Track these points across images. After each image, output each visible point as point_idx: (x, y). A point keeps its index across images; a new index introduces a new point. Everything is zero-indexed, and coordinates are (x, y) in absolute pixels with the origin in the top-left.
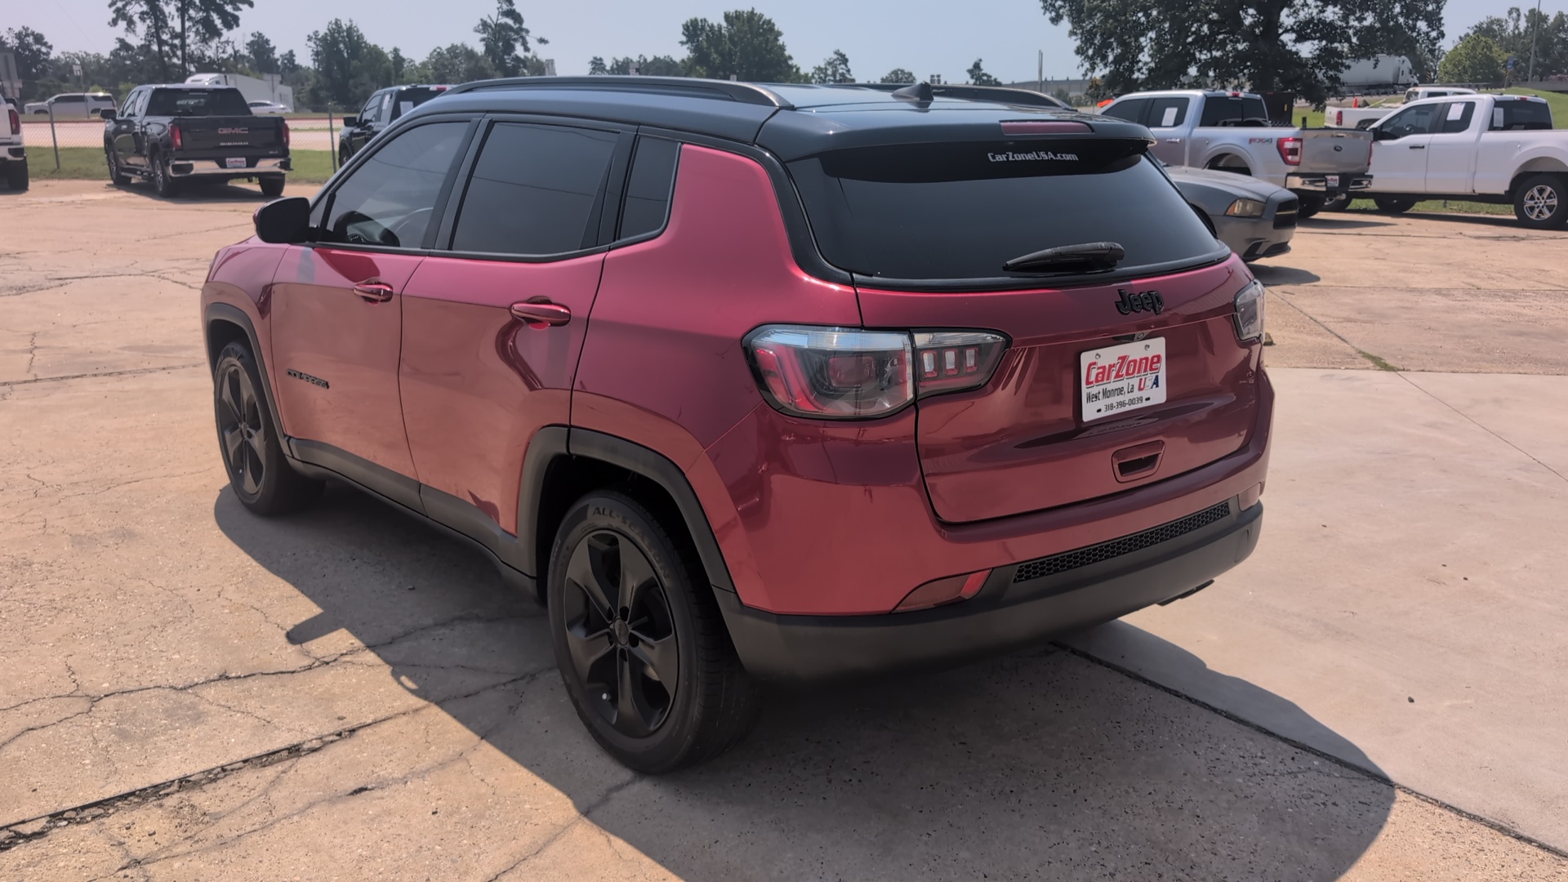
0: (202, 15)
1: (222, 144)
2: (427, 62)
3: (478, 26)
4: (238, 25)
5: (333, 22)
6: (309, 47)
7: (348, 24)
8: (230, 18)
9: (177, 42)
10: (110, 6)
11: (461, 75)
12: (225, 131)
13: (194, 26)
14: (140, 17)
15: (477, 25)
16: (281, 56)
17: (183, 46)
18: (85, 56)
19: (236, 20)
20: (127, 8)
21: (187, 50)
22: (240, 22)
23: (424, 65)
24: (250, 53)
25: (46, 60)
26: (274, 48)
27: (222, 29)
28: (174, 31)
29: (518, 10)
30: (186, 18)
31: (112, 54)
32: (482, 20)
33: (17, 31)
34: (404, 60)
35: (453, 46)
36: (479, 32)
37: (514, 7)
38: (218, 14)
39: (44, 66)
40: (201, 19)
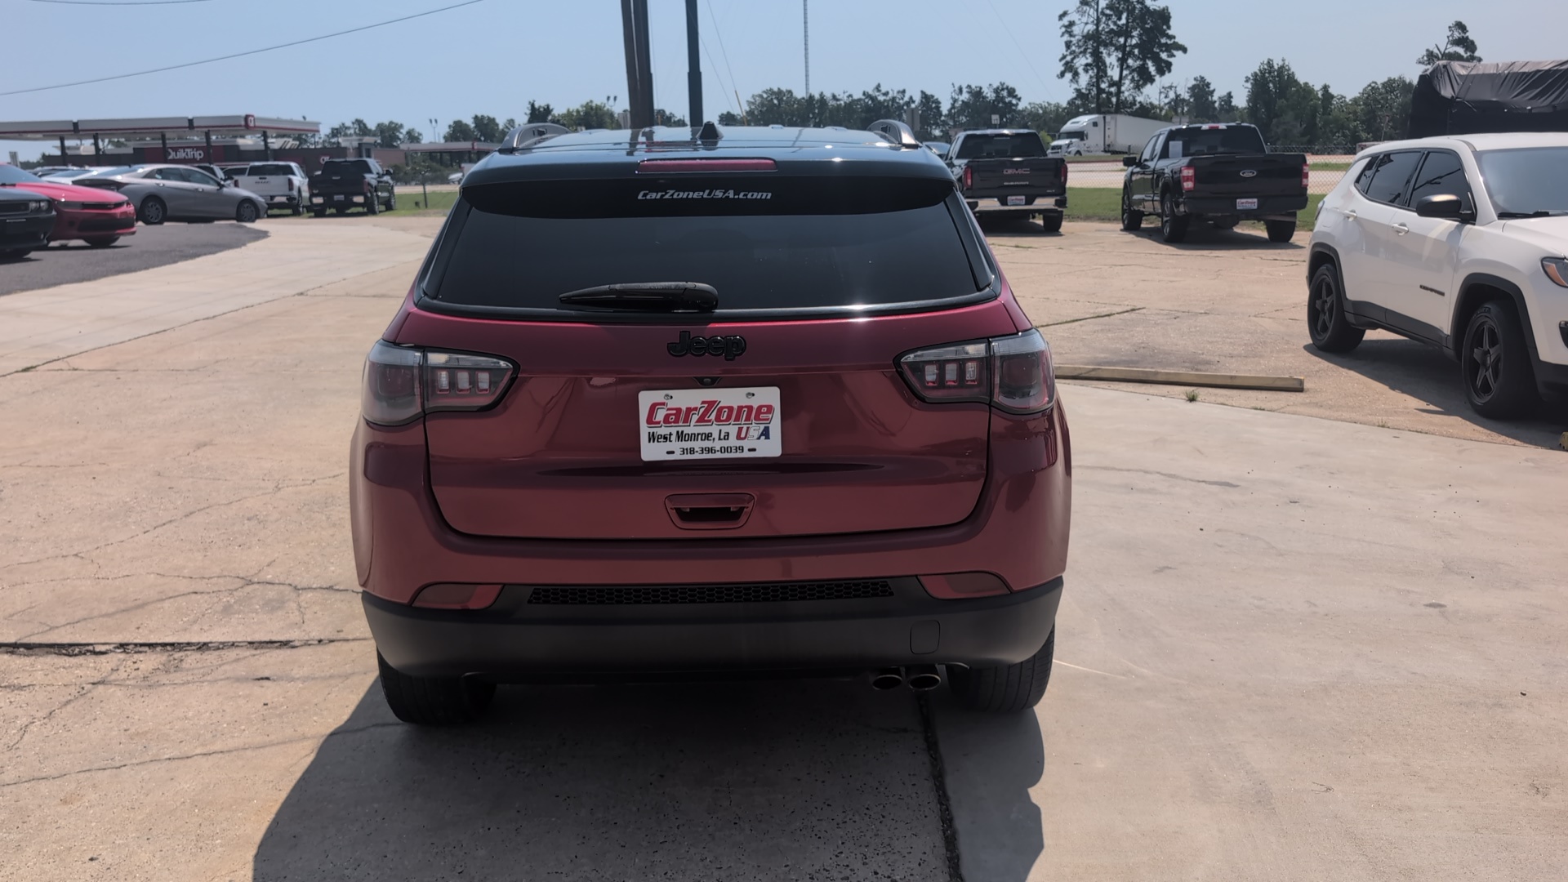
0: (1139, 63)
1: (1006, 184)
2: (1359, 98)
3: (1423, 58)
4: (1170, 71)
5: (1266, 62)
6: (1246, 88)
7: (1281, 63)
8: (1163, 65)
9: (1113, 89)
10: (1061, 60)
11: (1394, 110)
12: (1010, 171)
13: (1130, 74)
14: (1084, 69)
15: (1421, 57)
16: (1220, 98)
17: (1119, 92)
18: (1047, 105)
19: (1169, 65)
20: (1075, 61)
21: (1122, 97)
22: (1173, 68)
23: (1355, 101)
24: (1191, 97)
25: (1015, 110)
26: (1214, 90)
27: (1154, 76)
28: (1112, 79)
29: (1471, 38)
30: (1124, 67)
31: (1069, 103)
32: (1427, 50)
33: (995, 86)
34: (1332, 97)
35: (1390, 80)
36: (1423, 63)
37: (1467, 34)
38: (1153, 62)
39: (1013, 116)
40: (1138, 67)
